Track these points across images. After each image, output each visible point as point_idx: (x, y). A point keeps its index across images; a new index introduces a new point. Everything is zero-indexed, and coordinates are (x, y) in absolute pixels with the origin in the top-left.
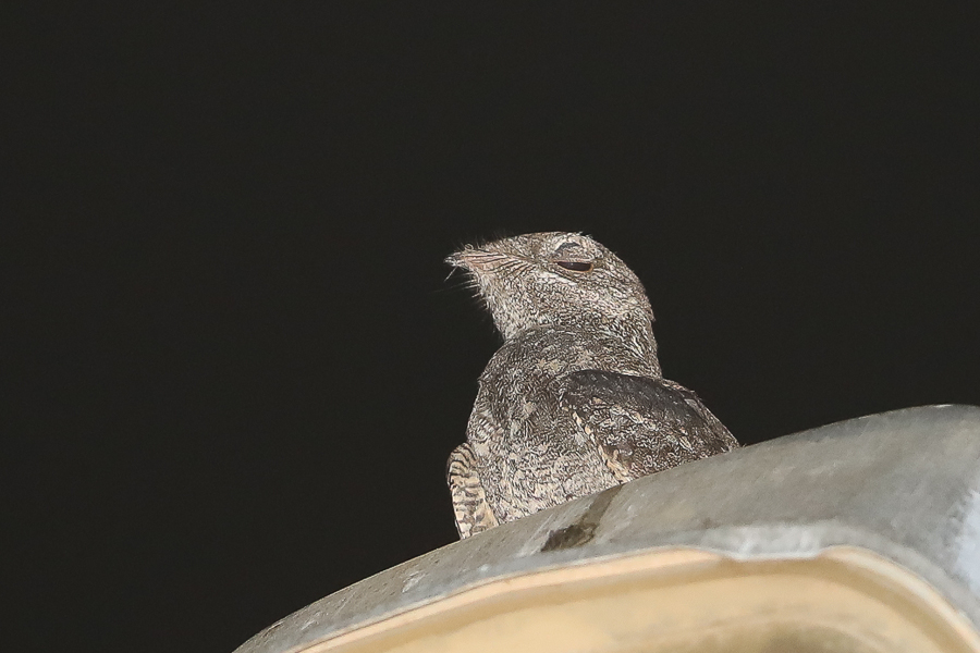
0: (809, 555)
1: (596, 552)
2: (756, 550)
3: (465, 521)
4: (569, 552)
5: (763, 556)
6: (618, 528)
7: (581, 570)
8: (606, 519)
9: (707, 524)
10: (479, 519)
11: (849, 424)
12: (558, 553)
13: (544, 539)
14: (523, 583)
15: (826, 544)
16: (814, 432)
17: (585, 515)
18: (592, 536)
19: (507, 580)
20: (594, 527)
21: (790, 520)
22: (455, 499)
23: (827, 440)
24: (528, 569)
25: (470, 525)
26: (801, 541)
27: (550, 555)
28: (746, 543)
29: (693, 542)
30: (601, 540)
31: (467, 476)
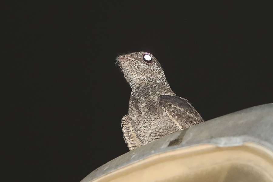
0: (239, 144)
1: (183, 146)
2: (225, 144)
3: (127, 136)
4: (175, 146)
5: (227, 145)
6: (188, 139)
7: (179, 151)
8: (185, 137)
9: (212, 137)
10: (131, 136)
11: (248, 109)
12: (173, 147)
13: (168, 143)
14: (163, 155)
15: (244, 141)
16: (239, 112)
17: (179, 136)
18: (181, 142)
19: (159, 155)
20: (182, 139)
21: (234, 135)
22: (124, 131)
23: (243, 114)
24: (165, 151)
25: (128, 137)
26: (237, 141)
27: (170, 147)
28: (223, 142)
29: (209, 142)
30: (184, 143)
31: (127, 125)
